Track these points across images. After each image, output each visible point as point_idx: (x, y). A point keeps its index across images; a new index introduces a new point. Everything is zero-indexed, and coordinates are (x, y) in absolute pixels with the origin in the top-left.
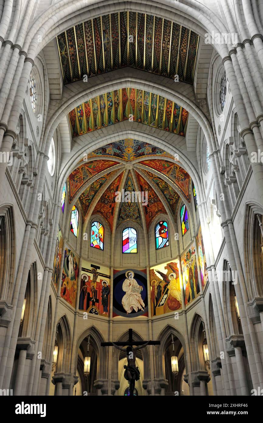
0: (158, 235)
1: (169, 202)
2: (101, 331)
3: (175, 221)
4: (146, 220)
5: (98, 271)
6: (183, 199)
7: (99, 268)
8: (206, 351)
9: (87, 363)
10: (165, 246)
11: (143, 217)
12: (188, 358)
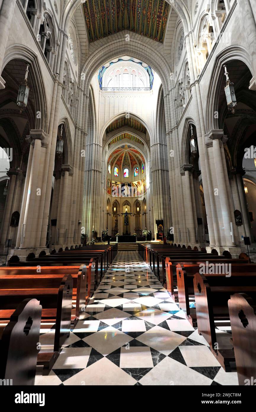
0: (135, 172)
1: (139, 162)
2: (118, 201)
3: (141, 168)
4: (131, 166)
5: (117, 183)
6: (143, 163)
7: (117, 182)
8: (146, 207)
9: (115, 209)
10: (137, 176)
11: (130, 166)
12: (141, 208)
